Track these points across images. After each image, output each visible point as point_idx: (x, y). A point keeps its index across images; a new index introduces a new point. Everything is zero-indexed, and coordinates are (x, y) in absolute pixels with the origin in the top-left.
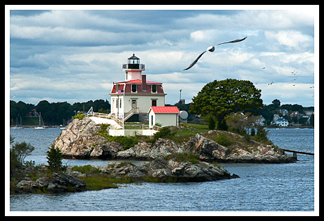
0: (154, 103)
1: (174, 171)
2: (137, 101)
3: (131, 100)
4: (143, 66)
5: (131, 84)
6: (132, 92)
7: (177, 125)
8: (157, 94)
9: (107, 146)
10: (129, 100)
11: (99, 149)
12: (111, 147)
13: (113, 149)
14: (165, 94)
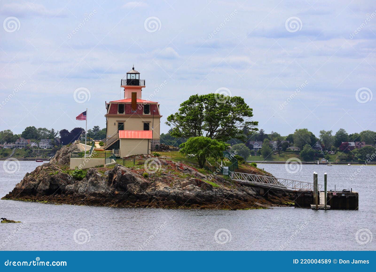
3: (116, 123)
5: (118, 104)
6: (118, 113)
7: (149, 153)
8: (150, 115)
9: (55, 178)
10: (114, 123)
11: (46, 182)
12: (59, 179)
13: (61, 182)
14: (160, 115)
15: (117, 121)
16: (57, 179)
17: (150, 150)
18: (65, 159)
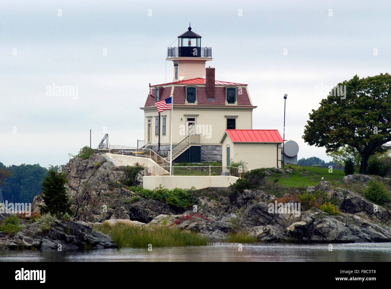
0: (231, 124)
1: (291, 228)
2: (198, 119)
3: (185, 119)
4: (208, 52)
5: (184, 87)
6: (186, 102)
7: (278, 166)
8: (237, 105)
9: (139, 208)
10: (181, 119)
11: (123, 215)
12: (148, 210)
13: (152, 215)
14: (253, 106)
15: (185, 115)
16: (142, 210)
17: (280, 162)
18: (103, 179)
